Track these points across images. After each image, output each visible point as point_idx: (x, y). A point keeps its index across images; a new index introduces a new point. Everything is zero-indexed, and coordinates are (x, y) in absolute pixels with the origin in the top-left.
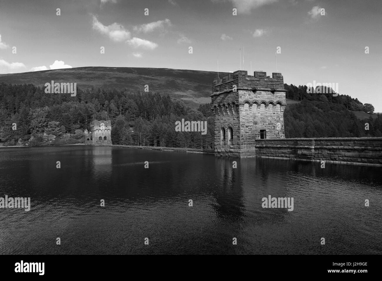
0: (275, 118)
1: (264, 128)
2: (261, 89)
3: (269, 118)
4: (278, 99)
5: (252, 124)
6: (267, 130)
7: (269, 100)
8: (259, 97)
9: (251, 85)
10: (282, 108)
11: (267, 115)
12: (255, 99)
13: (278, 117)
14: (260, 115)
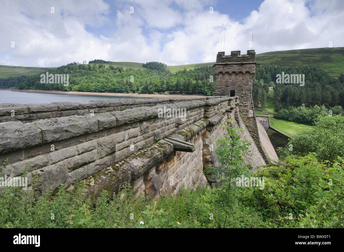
0: (244, 82)
1: (234, 89)
2: (233, 63)
3: (239, 83)
4: (247, 70)
5: (224, 87)
6: (236, 91)
7: (239, 70)
8: (231, 69)
9: (225, 61)
10: (250, 76)
11: (238, 80)
12: (228, 70)
13: (247, 82)
14: (231, 80)
